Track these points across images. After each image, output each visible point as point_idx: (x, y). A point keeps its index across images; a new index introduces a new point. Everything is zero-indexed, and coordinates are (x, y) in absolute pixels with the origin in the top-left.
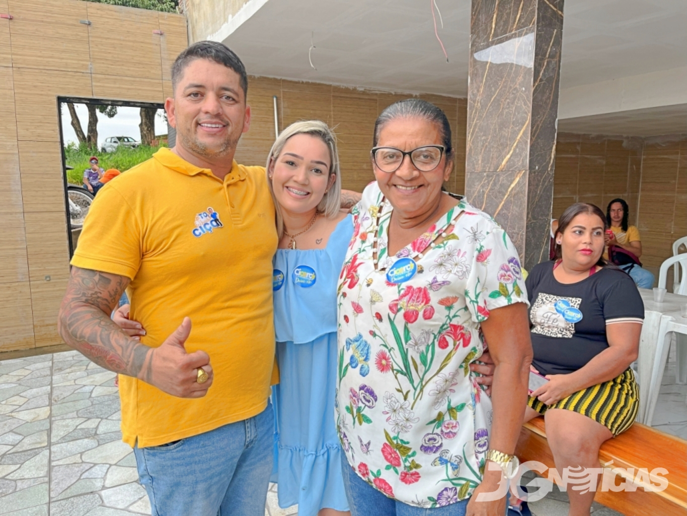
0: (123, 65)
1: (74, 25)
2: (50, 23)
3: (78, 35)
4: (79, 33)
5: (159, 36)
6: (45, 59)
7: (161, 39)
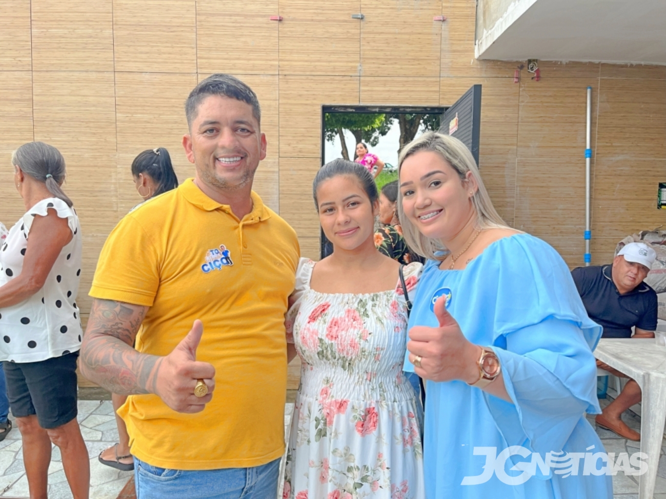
0: (396, 63)
1: (346, 21)
2: (320, 21)
3: (348, 32)
4: (350, 30)
5: (441, 22)
6: (313, 64)
7: (443, 27)
